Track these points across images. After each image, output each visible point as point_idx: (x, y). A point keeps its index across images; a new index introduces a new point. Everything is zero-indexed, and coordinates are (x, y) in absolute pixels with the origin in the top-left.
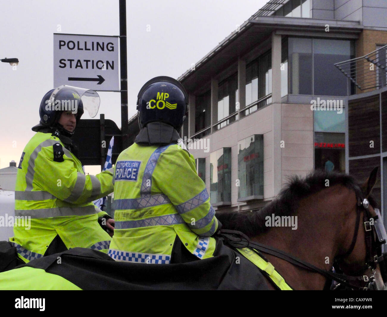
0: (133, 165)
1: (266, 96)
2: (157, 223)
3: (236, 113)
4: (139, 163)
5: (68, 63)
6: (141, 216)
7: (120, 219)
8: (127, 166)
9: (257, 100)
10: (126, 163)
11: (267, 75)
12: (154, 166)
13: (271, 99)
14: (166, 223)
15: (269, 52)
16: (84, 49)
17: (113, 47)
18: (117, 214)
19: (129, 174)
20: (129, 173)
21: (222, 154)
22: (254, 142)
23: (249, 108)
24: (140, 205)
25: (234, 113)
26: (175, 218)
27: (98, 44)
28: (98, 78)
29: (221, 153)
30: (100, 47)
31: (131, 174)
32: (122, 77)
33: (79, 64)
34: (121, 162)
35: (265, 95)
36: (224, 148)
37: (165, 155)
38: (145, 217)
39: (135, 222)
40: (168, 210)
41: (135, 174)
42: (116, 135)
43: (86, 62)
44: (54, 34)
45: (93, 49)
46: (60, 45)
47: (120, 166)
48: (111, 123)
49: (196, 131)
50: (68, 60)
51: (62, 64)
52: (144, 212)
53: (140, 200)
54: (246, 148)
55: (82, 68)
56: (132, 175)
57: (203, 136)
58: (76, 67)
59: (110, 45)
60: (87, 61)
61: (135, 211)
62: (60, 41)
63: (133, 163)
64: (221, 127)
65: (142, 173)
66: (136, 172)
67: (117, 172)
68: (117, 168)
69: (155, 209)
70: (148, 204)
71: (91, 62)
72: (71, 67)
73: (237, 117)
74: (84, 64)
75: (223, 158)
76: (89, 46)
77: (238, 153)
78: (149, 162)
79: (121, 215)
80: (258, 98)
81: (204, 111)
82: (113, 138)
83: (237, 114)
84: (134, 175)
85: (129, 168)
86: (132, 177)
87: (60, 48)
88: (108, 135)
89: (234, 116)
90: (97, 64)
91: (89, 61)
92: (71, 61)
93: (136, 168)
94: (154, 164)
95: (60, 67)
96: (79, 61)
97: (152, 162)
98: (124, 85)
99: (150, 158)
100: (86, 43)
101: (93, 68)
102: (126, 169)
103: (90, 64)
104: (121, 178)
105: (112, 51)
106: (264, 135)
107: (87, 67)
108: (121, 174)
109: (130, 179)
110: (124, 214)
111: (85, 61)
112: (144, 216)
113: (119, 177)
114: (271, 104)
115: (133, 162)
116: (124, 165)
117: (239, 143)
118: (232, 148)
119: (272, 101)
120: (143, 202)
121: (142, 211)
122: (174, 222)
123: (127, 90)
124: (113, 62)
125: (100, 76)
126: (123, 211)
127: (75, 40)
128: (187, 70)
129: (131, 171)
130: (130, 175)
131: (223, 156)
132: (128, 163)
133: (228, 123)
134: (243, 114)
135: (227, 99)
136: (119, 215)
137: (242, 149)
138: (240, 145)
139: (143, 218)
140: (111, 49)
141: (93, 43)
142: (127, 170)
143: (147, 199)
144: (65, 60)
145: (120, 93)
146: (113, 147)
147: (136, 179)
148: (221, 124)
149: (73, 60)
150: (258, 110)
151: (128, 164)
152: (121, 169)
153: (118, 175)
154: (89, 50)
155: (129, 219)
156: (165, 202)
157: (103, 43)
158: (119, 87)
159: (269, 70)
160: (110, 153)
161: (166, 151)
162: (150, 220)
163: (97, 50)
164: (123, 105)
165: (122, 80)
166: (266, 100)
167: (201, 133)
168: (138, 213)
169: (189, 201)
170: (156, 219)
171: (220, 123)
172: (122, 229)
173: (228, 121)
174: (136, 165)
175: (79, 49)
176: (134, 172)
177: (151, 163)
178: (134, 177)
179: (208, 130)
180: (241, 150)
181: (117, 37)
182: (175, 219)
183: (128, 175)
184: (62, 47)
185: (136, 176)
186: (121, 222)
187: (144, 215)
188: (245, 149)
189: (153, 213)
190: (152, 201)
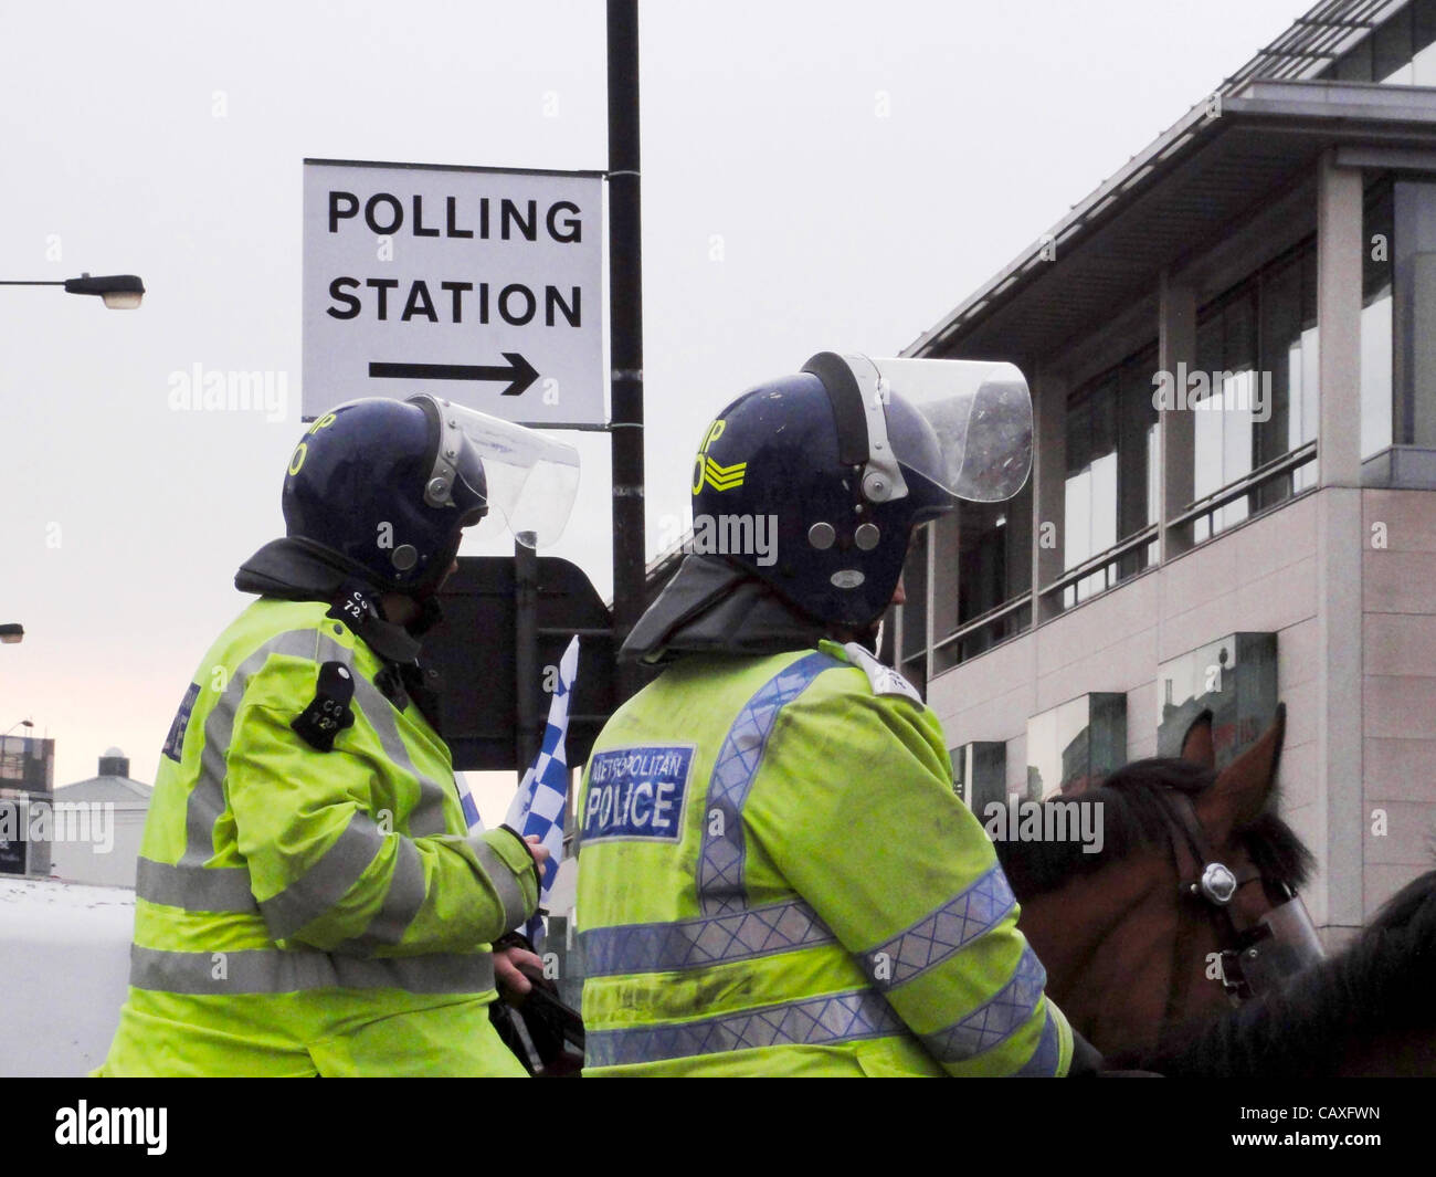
0: (659, 767)
1: (1292, 455)
2: (778, 1034)
3: (1151, 532)
4: (686, 754)
5: (368, 297)
6: (699, 1003)
7: (609, 1017)
8: (634, 774)
9: (1247, 469)
10: (631, 757)
11: (1294, 355)
12: (750, 766)
13: (1312, 466)
14: (819, 1033)
15: (1306, 249)
16: (444, 231)
17: (576, 224)
18: (597, 998)
19: (640, 811)
20: (645, 803)
21: (1084, 722)
22: (1232, 670)
23: (1209, 511)
24: (696, 950)
25: (1141, 535)
26: (858, 1011)
27: (508, 207)
28: (508, 364)
29: (1078, 717)
30: (519, 221)
31: (650, 807)
32: (617, 362)
33: (420, 303)
34: (609, 755)
35: (1286, 448)
36: (1094, 696)
37: (800, 717)
38: (722, 1008)
39: (676, 1029)
40: (830, 975)
41: (667, 805)
42: (588, 632)
43: (450, 293)
44: (307, 161)
45: (485, 234)
46: (335, 215)
47: (606, 774)
48: (564, 577)
49: (963, 618)
50: (371, 283)
51: (342, 299)
52: (718, 986)
53: (698, 928)
54: (1196, 698)
55: (433, 318)
56: (657, 813)
57: (995, 639)
58: (406, 317)
59: (563, 215)
60: (457, 288)
61: (677, 981)
62: (335, 197)
63: (660, 757)
64: (1080, 598)
65: (699, 801)
66: (675, 797)
67: (590, 801)
68: (592, 785)
69: (765, 973)
70: (737, 948)
71: (476, 293)
72: (382, 315)
73: (1155, 552)
74: (442, 301)
75: (1086, 740)
76: (468, 219)
77: (1160, 720)
78: (730, 744)
79: (611, 1000)
80: (1255, 464)
81: (1001, 522)
82: (574, 645)
83: (1154, 538)
84: (664, 814)
85: (638, 781)
86: (657, 822)
87: (333, 228)
88: (551, 630)
89: (1141, 549)
90: (502, 303)
91: (468, 286)
92: (383, 285)
93: (669, 779)
94: (750, 757)
95: (333, 312)
96: (419, 287)
97: (742, 747)
98: (628, 399)
99: (733, 730)
100: (451, 202)
101: (484, 319)
102: (631, 785)
103: (470, 300)
104: (610, 830)
105: (572, 242)
106: (1280, 635)
107: (457, 317)
108: (608, 811)
109: (648, 830)
110: (628, 996)
111: (446, 286)
112: (714, 1003)
113: (602, 823)
114: (1314, 490)
115: (659, 751)
116: (621, 768)
117: (1162, 676)
118: (1131, 698)
119: (1320, 478)
120: (713, 940)
121: (708, 981)
122: (857, 1028)
123: (642, 423)
124: (576, 292)
125: (515, 358)
126: (621, 983)
127: (404, 192)
128: (924, 334)
129: (649, 792)
130: (647, 814)
131: (1086, 734)
132: (639, 757)
133: (1112, 580)
134: (1181, 537)
135: (1105, 470)
136: (602, 1000)
137: (1178, 701)
138: (1169, 682)
139: (713, 1012)
140: (569, 231)
141: (485, 204)
142: (634, 789)
143: (733, 924)
144: (354, 283)
145: (608, 436)
146: (572, 684)
147: (672, 832)
148: (1081, 583)
149: (394, 283)
150: (1251, 516)
151: (638, 761)
152: (609, 789)
153: (598, 813)
154: (468, 234)
155: (651, 1018)
156: (812, 935)
157: (532, 206)
158: (603, 410)
159: (1304, 334)
160: (558, 714)
161: (804, 694)
162: (743, 1022)
163: (506, 235)
164: (621, 493)
165: (619, 375)
166: (1289, 470)
167: (986, 624)
168: (689, 988)
169: (919, 926)
170: (775, 1018)
171: (1075, 581)
172: (616, 1064)
173: (1113, 568)
174: (669, 765)
175: (419, 230)
176: (666, 796)
177: (739, 754)
178: (666, 823)
179: (1017, 611)
180: (1175, 707)
181: (596, 174)
182: (864, 1014)
183: (639, 816)
184: (341, 222)
185: (673, 815)
186: (614, 1033)
187: (718, 997)
188: (1191, 701)
189: (759, 990)
190: (753, 932)
